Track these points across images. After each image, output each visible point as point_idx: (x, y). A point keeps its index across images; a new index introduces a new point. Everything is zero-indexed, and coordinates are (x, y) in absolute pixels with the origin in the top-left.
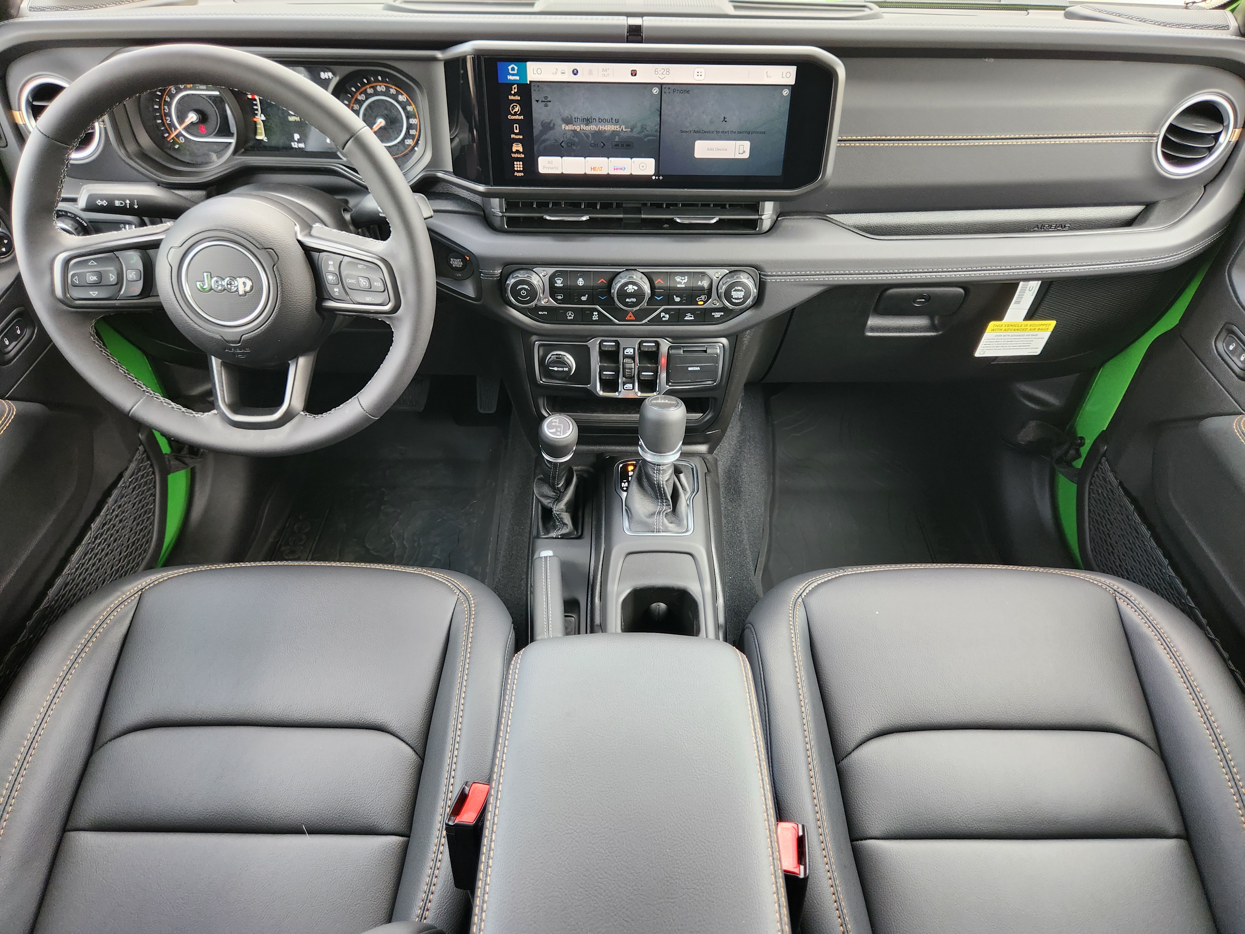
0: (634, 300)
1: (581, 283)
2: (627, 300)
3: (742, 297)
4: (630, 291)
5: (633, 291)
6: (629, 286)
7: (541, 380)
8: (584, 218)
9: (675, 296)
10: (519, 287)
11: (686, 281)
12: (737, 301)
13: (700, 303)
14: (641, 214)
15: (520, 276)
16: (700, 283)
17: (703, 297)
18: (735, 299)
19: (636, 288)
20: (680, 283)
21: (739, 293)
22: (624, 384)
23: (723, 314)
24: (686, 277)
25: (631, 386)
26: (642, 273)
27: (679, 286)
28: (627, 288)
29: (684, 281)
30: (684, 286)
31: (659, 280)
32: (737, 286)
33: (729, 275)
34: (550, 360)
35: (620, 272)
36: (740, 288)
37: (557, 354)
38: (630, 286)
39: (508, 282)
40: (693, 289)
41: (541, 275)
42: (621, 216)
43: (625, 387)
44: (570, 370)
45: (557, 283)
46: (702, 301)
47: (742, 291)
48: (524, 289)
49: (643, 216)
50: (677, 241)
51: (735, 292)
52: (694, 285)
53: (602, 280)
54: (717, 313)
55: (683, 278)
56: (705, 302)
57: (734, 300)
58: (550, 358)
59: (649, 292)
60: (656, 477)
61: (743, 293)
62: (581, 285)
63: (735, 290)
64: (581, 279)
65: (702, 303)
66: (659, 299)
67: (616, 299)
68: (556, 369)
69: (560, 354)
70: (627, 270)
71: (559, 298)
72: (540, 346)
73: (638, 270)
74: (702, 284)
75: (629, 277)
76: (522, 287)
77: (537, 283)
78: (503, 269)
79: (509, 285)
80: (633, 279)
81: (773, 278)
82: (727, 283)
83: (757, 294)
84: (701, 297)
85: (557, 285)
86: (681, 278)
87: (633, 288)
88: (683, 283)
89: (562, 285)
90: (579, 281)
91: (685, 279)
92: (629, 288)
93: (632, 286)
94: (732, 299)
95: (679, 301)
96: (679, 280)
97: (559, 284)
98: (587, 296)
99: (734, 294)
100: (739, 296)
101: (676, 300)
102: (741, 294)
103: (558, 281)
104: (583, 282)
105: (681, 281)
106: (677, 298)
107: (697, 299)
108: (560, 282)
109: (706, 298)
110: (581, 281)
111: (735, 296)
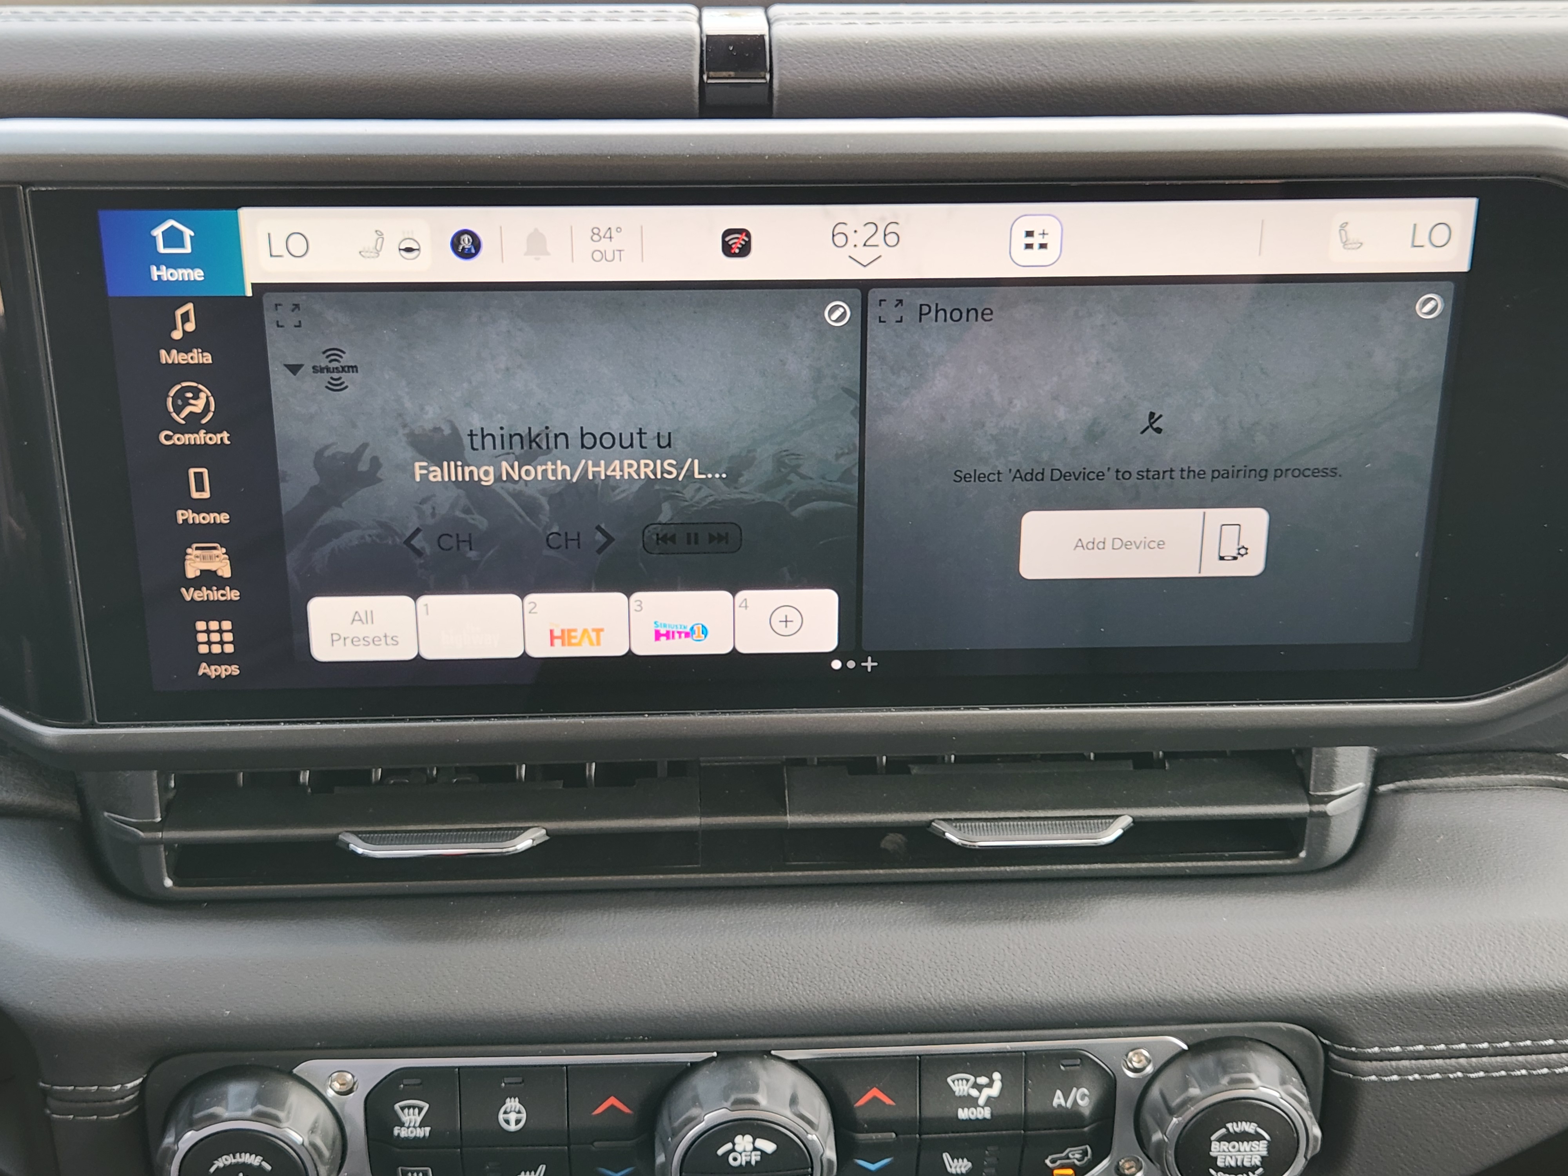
1: (513, 1117)
3: (1257, 1161)
4: (742, 1160)
5: (755, 1158)
6: (738, 1139)
8: (523, 843)
9: (946, 1156)
10: (220, 1163)
11: (995, 1090)
13: (1058, 1172)
14: (781, 809)
15: (226, 1115)
16: (1058, 1099)
17: (1075, 1155)
18: (1226, 1170)
19: (769, 1147)
20: (971, 1102)
21: (1245, 1146)
24: (997, 1076)
26: (795, 1064)
27: (963, 1114)
28: (729, 1146)
29: (986, 1092)
30: (986, 1113)
31: (875, 1092)
32: (1236, 1121)
33: (1194, 1066)
35: (695, 1066)
36: (1250, 1127)
38: (744, 1142)
39: (169, 1140)
40: (1026, 1121)
41: (330, 1093)
42: (694, 821)
45: (402, 1125)
46: (1071, 1166)
47: (1258, 1137)
48: (246, 1169)
49: (791, 819)
50: (952, 919)
51: (1225, 1145)
52: (1035, 1107)
53: (612, 1101)
55: (983, 1080)
59: (831, 1154)
61: (1260, 1149)
62: (513, 1127)
63: (1229, 1137)
64: (513, 1104)
65: (1069, 1172)
66: (872, 1167)
70: (724, 1056)
73: (773, 1052)
74: (1066, 1101)
75: (737, 1102)
76: (234, 1161)
77: (309, 1138)
78: (149, 1072)
79: (175, 1153)
80: (753, 1106)
81: (1391, 1066)
82: (1184, 1104)
83: (1315, 1138)
84: (1062, 1153)
85: (406, 1129)
86: (972, 1078)
87: (755, 1149)
88: (981, 1101)
89: (428, 1129)
90: (505, 1112)
91: (990, 1085)
92: (737, 1148)
93: (748, 1138)
94: (1212, 1171)
95: (964, 1171)
96: (966, 1088)
97: (412, 1124)
98: (544, 1166)
99: (1219, 1151)
100: (1245, 1160)
101: (951, 1167)
102: (1253, 1149)
103: (409, 1115)
104: (524, 1116)
105: (974, 1093)
106: (955, 1160)
107: (1047, 1162)
108: (419, 1119)
109: (1085, 1153)
110: (515, 1111)
111: (1228, 1158)
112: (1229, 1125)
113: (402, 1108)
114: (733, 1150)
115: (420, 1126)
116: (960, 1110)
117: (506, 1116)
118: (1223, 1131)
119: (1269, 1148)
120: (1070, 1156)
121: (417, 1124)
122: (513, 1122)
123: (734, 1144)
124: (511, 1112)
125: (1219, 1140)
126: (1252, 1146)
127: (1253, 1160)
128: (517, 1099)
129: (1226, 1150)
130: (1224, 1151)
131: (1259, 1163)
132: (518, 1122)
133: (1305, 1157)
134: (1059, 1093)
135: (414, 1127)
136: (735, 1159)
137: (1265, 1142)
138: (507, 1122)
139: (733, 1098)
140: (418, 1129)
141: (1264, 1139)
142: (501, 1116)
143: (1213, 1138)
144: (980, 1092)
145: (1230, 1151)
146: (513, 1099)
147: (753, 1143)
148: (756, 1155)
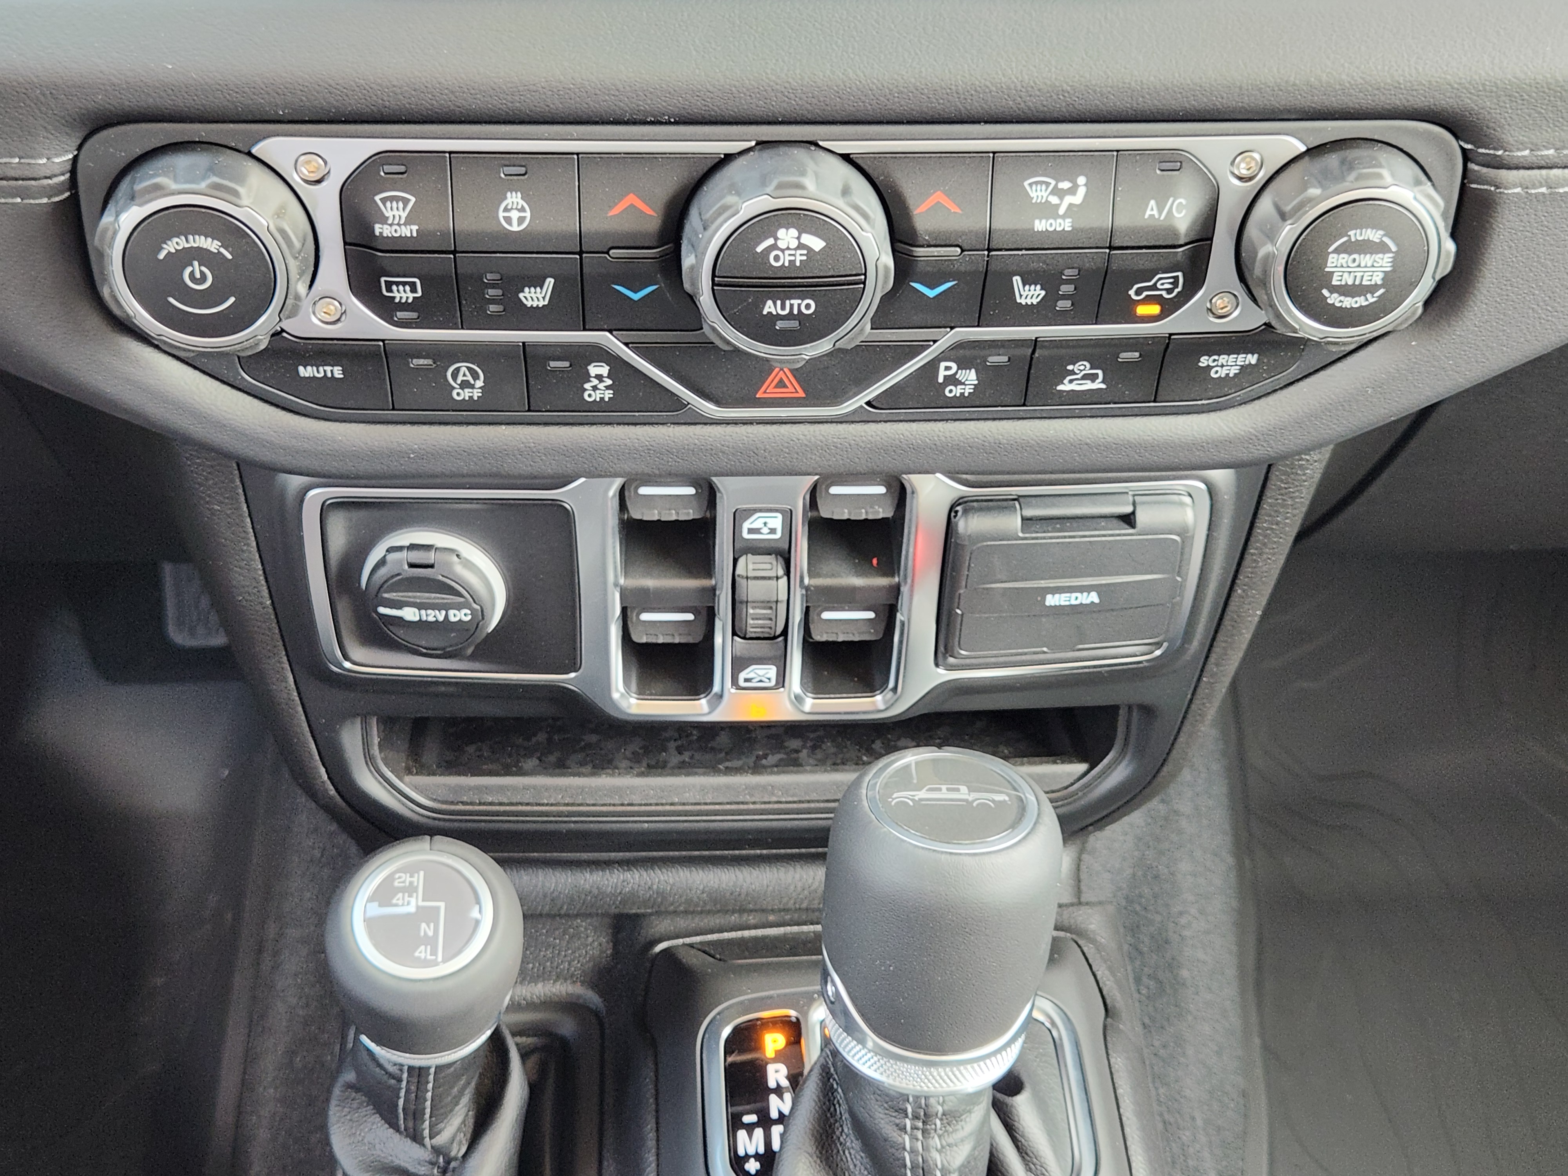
0: (807, 306)
1: (515, 215)
2: (769, 307)
3: (1378, 279)
4: (784, 261)
5: (800, 257)
6: (781, 233)
7: (346, 657)
9: (1017, 280)
10: (171, 247)
11: (1078, 198)
12: (1348, 302)
13: (1142, 310)
15: (174, 186)
16: (1152, 210)
18: (1345, 290)
19: (816, 244)
20: (1050, 211)
21: (1366, 260)
22: (739, 664)
23: (1252, 359)
24: (1082, 180)
25: (770, 672)
26: (845, 159)
27: (1040, 225)
28: (770, 241)
29: (1069, 200)
30: (1066, 225)
31: (938, 197)
32: (1360, 227)
33: (1315, 167)
34: (383, 572)
35: (729, 158)
37: (413, 547)
38: (787, 237)
39: (109, 219)
40: (1111, 241)
43: (742, 676)
44: (481, 616)
45: (384, 220)
46: (1158, 300)
47: (1381, 248)
48: (202, 255)
51: (1344, 258)
52: (1124, 220)
54: (1223, 359)
55: (1065, 185)
56: (1169, 307)
57: (1334, 299)
58: (382, 562)
59: (886, 260)
60: (913, 1151)
61: (1385, 262)
62: (515, 227)
64: (514, 198)
65: (1155, 309)
66: (931, 293)
67: (706, 301)
68: (410, 614)
69: (428, 548)
70: (763, 145)
71: (403, 294)
72: (326, 510)
73: (821, 143)
74: (1160, 213)
75: (780, 186)
76: (187, 246)
77: (274, 223)
78: (80, 148)
79: (115, 233)
80: (799, 192)
81: (1541, 175)
82: (1300, 208)
83: (1448, 253)
84: (1150, 281)
85: (388, 227)
86: (1053, 182)
87: (801, 246)
88: (1061, 211)
89: (415, 228)
90: (506, 210)
91: (1072, 191)
92: (782, 244)
93: (794, 232)
94: (1325, 292)
95: (1035, 301)
96: (1045, 195)
97: (396, 222)
98: (552, 280)
99: (1336, 267)
100: (1365, 278)
101: (1021, 296)
102: (1375, 264)
103: (391, 209)
104: (528, 214)
105: (1054, 200)
106: (1027, 287)
107: (1132, 293)
108: (404, 215)
109: (1175, 283)
110: (516, 209)
111: (1346, 275)
112: (1351, 233)
113: (384, 200)
114: (774, 247)
115: (405, 224)
116: (1037, 222)
117: (506, 214)
118: (1345, 239)
119: (1394, 261)
120: (1159, 286)
121: (402, 222)
122: (515, 222)
123: (776, 239)
124: (512, 209)
125: (1337, 251)
126: (1375, 261)
127: (1374, 278)
128: (519, 194)
129: (1345, 265)
130: (1342, 266)
131: (1379, 282)
132: (521, 220)
133: (1434, 278)
134: (1152, 203)
135: (399, 224)
136: (777, 258)
137: (1391, 255)
138: (508, 220)
139: (775, 183)
140: (403, 227)
141: (1390, 251)
142: (501, 214)
143: (1330, 250)
144: (1061, 199)
145: (1348, 267)
146: (514, 193)
147: (798, 238)
148: (801, 255)
